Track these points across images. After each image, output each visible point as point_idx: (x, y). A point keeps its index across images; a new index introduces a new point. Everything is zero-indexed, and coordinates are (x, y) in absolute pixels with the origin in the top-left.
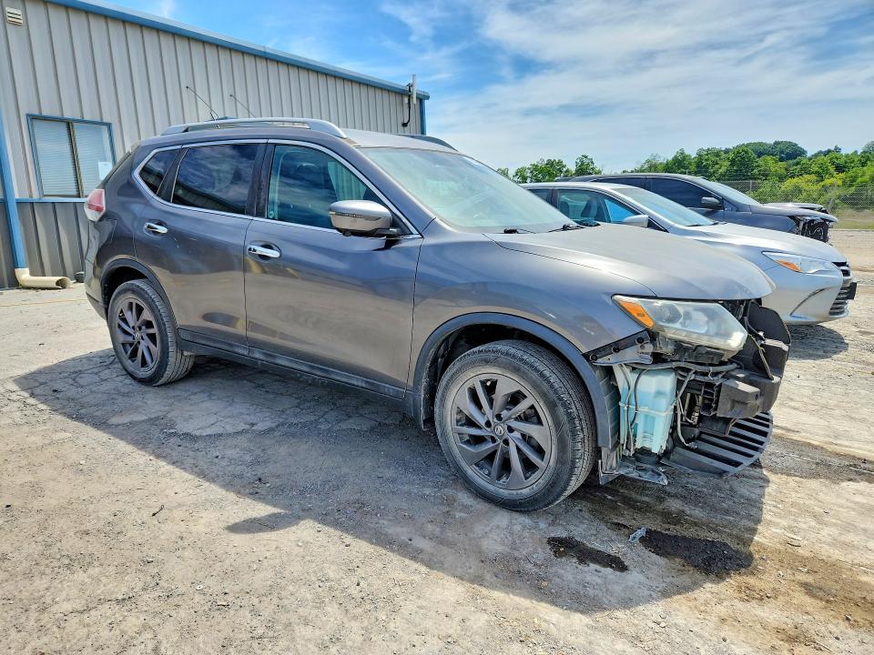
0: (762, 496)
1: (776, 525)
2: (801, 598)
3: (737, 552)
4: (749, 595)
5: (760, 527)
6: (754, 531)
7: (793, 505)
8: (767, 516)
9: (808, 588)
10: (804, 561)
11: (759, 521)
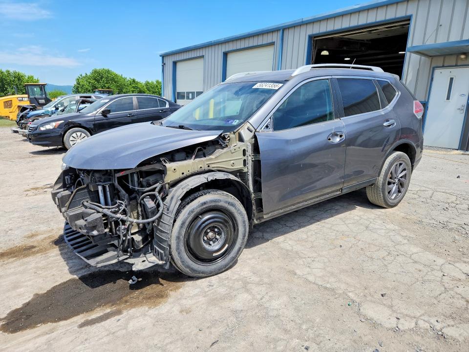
0: (67, 264)
1: (54, 256)
2: (35, 244)
3: (61, 243)
4: (49, 237)
5: (59, 252)
6: (60, 250)
7: (52, 268)
8: (60, 258)
9: (33, 247)
10: (38, 252)
11: (61, 254)
